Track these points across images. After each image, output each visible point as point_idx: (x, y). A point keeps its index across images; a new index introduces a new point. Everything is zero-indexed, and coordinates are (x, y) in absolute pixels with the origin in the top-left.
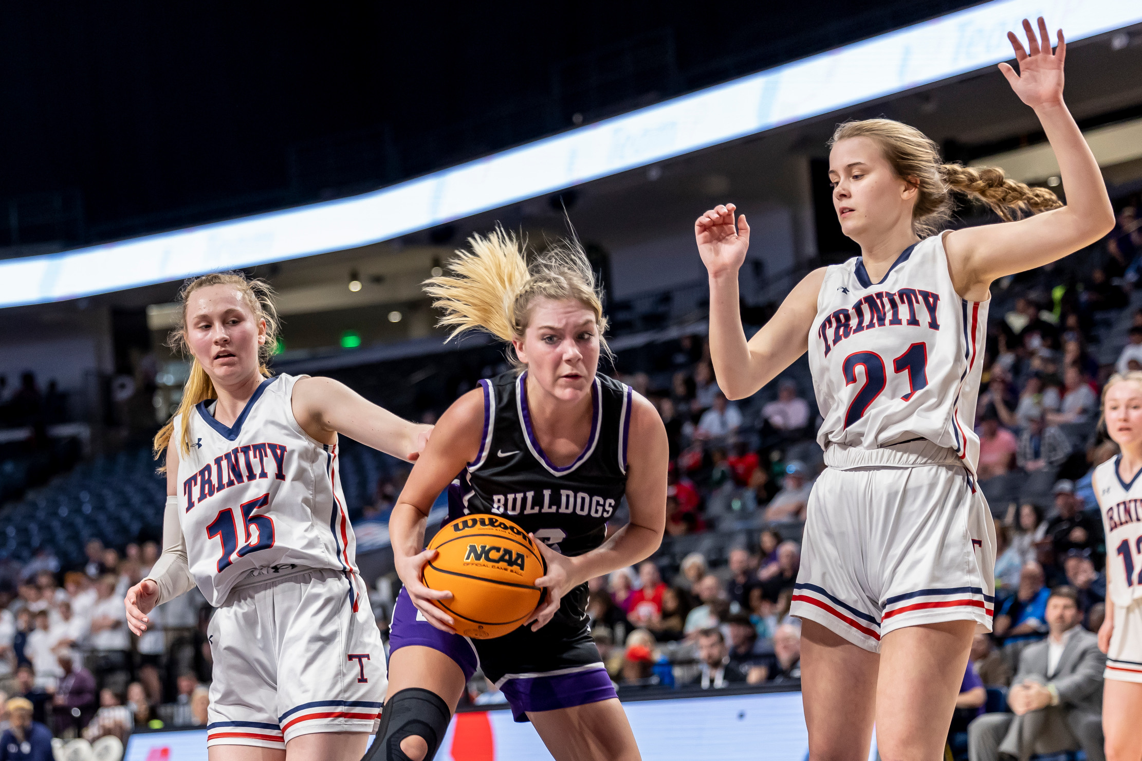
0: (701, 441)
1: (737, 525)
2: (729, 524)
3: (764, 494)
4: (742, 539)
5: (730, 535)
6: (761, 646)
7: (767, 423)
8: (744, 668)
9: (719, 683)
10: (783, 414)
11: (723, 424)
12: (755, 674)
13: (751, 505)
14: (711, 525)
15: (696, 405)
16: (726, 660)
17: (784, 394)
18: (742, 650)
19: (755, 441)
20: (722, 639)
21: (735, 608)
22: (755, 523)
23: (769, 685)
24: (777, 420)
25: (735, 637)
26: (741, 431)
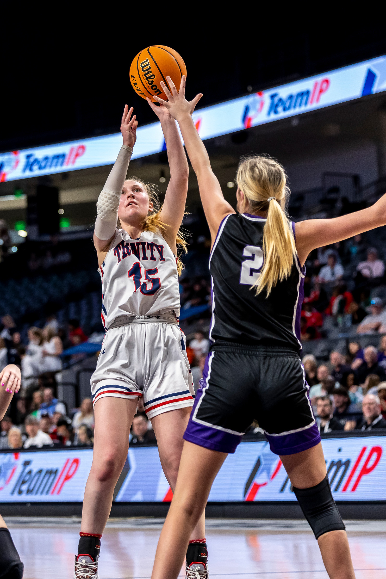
0: (320, 284)
1: (340, 336)
2: (335, 334)
3: (356, 317)
4: (342, 344)
5: (336, 341)
6: (353, 409)
7: (359, 273)
8: (342, 422)
9: (327, 430)
10: (370, 269)
11: (333, 274)
12: (349, 426)
13: (349, 324)
14: (324, 335)
15: (317, 263)
16: (331, 416)
17: (370, 257)
18: (341, 410)
19: (352, 284)
20: (331, 403)
21: (337, 385)
22: (351, 334)
23: (358, 431)
24: (366, 272)
25: (338, 402)
26: (344, 278)
